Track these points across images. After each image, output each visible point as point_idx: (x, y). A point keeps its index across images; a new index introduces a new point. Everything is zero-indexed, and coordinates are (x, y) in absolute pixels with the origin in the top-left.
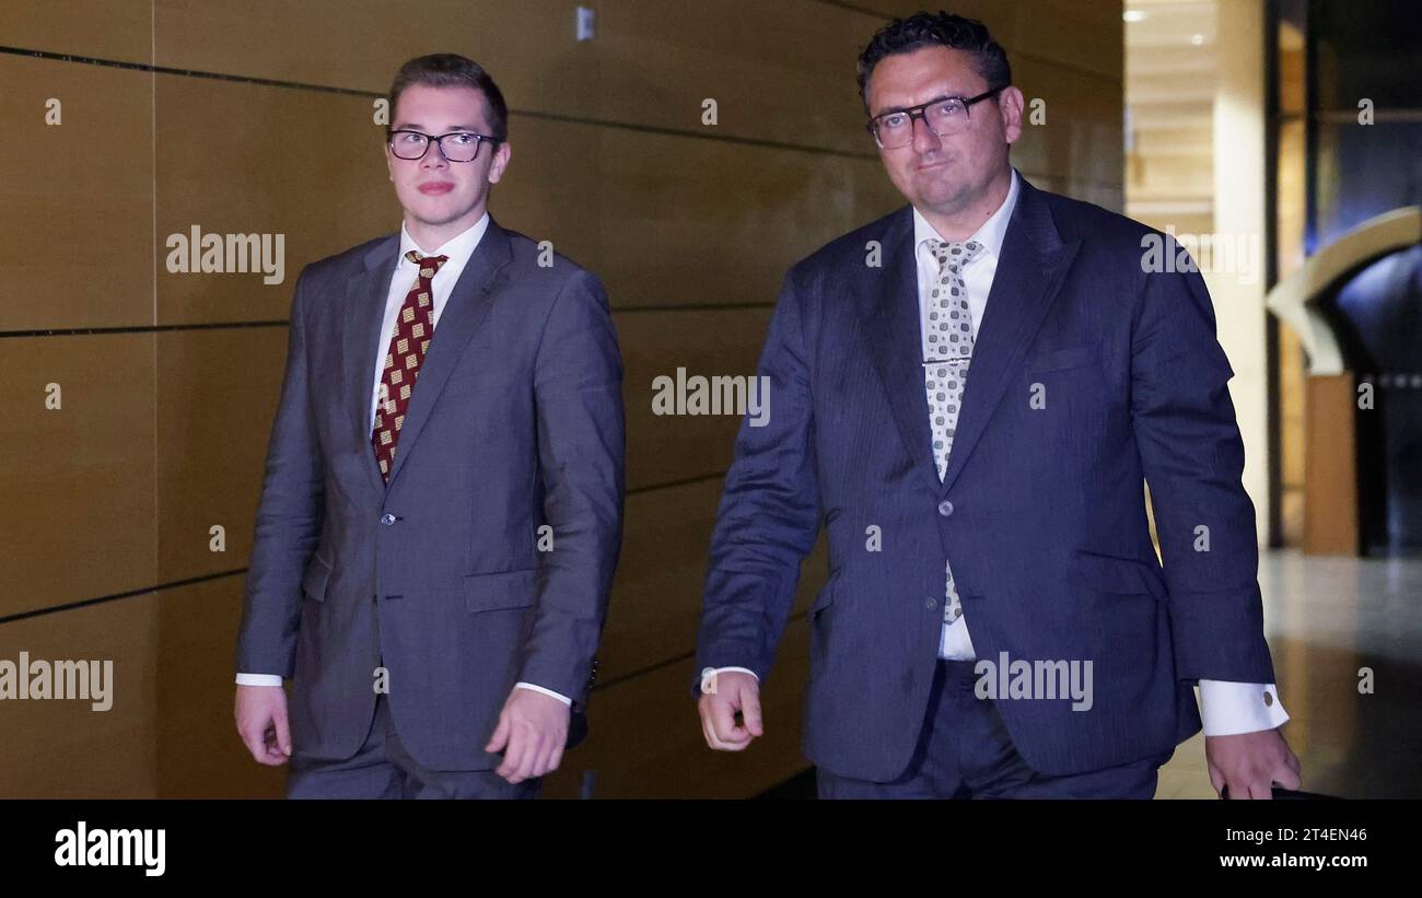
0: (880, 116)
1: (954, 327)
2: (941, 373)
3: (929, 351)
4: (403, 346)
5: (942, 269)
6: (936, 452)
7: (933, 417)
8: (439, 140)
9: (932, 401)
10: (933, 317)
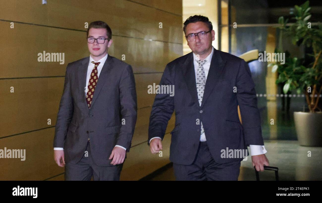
0: (188, 35)
1: (202, 76)
2: (200, 86)
3: (197, 81)
4: (92, 81)
5: (199, 65)
6: (199, 101)
7: (198, 94)
8: (97, 39)
9: (198, 91)
10: (198, 74)
